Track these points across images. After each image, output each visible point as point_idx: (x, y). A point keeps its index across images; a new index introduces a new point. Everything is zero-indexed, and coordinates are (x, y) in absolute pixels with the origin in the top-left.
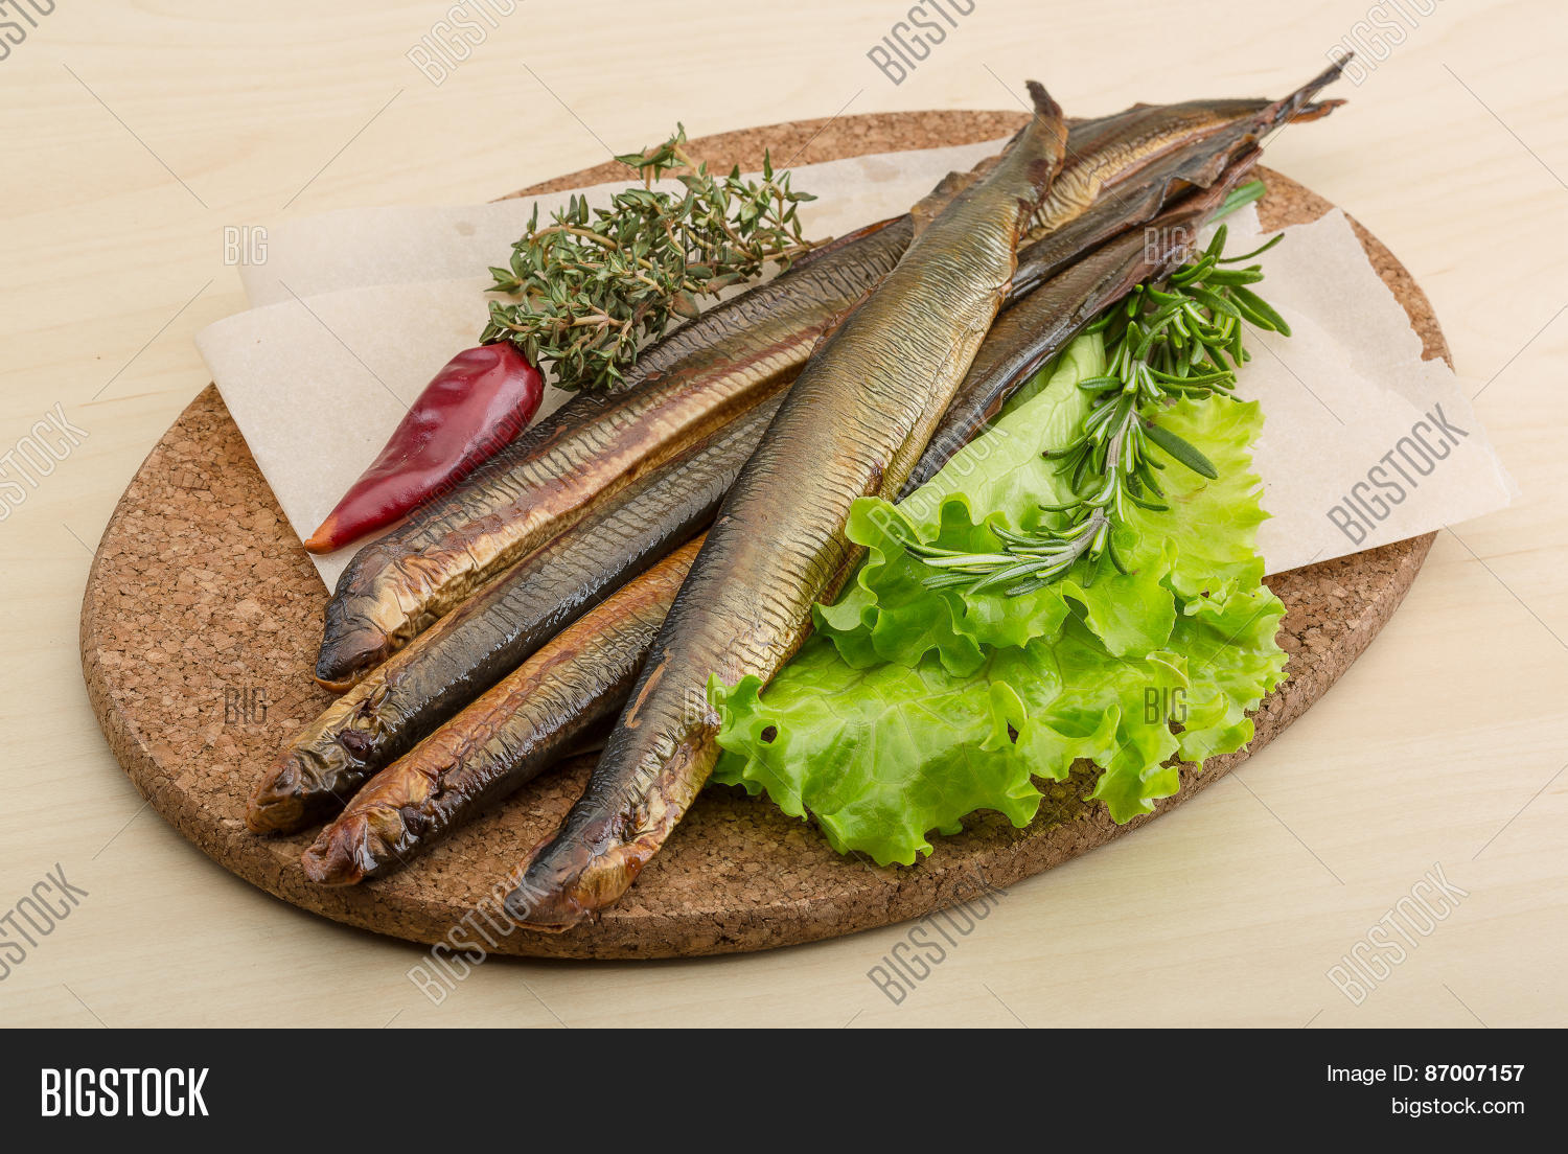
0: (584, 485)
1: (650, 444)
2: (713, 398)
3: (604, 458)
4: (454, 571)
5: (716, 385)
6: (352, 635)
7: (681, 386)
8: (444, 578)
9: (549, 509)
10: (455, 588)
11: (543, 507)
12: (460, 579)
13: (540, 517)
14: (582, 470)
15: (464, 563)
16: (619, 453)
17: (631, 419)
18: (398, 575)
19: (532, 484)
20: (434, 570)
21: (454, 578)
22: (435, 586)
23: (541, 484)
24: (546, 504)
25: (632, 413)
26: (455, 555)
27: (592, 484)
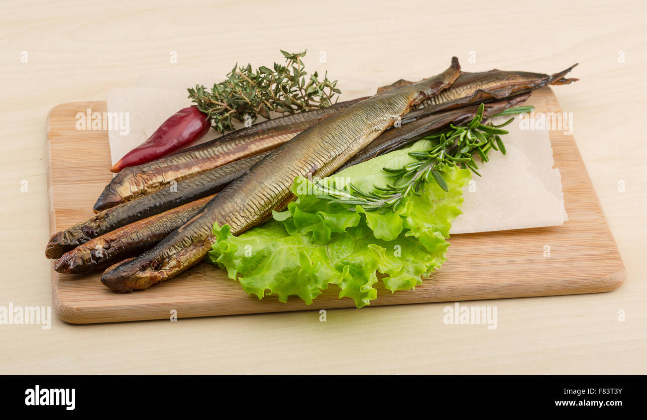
0: (216, 162)
1: (247, 152)
2: (277, 141)
3: (228, 154)
4: (155, 181)
5: (280, 137)
6: (108, 196)
7: (267, 135)
8: (151, 183)
9: (200, 167)
10: (154, 187)
11: (198, 166)
12: (157, 184)
13: (196, 169)
14: (218, 157)
15: (160, 179)
16: (234, 153)
17: (243, 143)
18: (133, 179)
19: (197, 158)
20: (147, 179)
21: (154, 183)
22: (146, 185)
23: (200, 158)
24: (200, 165)
25: (245, 141)
26: (157, 176)
27: (219, 162)
